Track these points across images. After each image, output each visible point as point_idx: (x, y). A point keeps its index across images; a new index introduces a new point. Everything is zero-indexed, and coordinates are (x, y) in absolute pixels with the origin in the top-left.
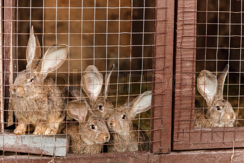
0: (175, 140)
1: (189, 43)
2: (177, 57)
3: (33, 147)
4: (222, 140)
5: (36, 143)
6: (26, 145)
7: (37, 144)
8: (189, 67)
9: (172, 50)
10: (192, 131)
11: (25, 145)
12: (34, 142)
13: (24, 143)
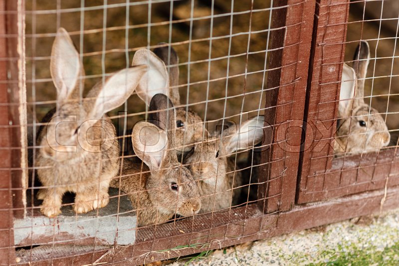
0: (302, 189)
1: (335, 35)
2: (315, 60)
3: (78, 234)
4: (371, 178)
5: (83, 228)
6: (66, 232)
7: (85, 229)
8: (333, 73)
9: (309, 50)
10: (328, 171)
11: (64, 233)
12: (80, 226)
13: (63, 229)
